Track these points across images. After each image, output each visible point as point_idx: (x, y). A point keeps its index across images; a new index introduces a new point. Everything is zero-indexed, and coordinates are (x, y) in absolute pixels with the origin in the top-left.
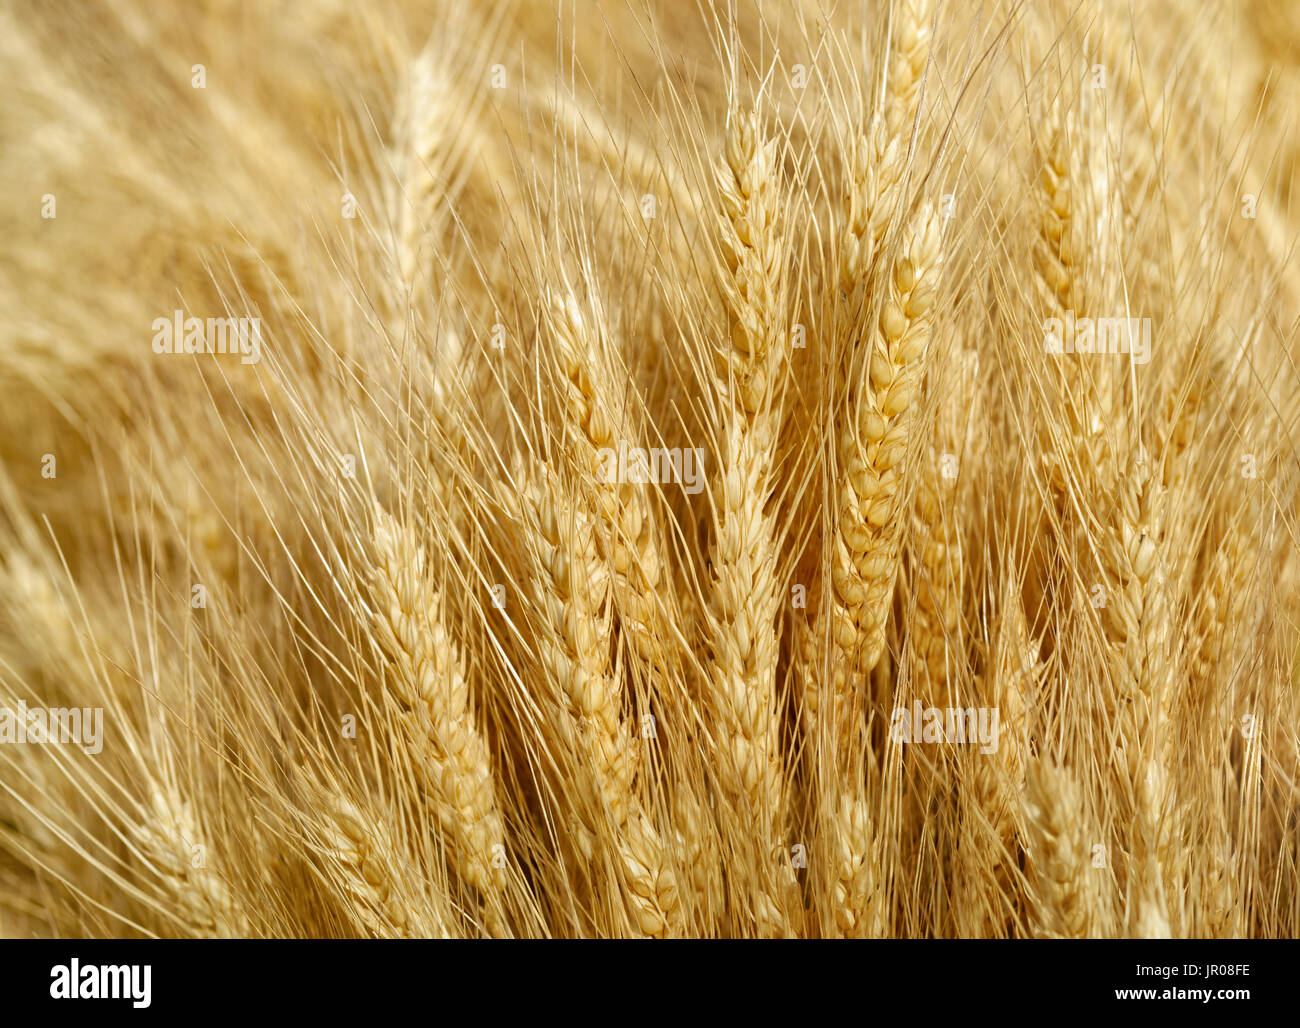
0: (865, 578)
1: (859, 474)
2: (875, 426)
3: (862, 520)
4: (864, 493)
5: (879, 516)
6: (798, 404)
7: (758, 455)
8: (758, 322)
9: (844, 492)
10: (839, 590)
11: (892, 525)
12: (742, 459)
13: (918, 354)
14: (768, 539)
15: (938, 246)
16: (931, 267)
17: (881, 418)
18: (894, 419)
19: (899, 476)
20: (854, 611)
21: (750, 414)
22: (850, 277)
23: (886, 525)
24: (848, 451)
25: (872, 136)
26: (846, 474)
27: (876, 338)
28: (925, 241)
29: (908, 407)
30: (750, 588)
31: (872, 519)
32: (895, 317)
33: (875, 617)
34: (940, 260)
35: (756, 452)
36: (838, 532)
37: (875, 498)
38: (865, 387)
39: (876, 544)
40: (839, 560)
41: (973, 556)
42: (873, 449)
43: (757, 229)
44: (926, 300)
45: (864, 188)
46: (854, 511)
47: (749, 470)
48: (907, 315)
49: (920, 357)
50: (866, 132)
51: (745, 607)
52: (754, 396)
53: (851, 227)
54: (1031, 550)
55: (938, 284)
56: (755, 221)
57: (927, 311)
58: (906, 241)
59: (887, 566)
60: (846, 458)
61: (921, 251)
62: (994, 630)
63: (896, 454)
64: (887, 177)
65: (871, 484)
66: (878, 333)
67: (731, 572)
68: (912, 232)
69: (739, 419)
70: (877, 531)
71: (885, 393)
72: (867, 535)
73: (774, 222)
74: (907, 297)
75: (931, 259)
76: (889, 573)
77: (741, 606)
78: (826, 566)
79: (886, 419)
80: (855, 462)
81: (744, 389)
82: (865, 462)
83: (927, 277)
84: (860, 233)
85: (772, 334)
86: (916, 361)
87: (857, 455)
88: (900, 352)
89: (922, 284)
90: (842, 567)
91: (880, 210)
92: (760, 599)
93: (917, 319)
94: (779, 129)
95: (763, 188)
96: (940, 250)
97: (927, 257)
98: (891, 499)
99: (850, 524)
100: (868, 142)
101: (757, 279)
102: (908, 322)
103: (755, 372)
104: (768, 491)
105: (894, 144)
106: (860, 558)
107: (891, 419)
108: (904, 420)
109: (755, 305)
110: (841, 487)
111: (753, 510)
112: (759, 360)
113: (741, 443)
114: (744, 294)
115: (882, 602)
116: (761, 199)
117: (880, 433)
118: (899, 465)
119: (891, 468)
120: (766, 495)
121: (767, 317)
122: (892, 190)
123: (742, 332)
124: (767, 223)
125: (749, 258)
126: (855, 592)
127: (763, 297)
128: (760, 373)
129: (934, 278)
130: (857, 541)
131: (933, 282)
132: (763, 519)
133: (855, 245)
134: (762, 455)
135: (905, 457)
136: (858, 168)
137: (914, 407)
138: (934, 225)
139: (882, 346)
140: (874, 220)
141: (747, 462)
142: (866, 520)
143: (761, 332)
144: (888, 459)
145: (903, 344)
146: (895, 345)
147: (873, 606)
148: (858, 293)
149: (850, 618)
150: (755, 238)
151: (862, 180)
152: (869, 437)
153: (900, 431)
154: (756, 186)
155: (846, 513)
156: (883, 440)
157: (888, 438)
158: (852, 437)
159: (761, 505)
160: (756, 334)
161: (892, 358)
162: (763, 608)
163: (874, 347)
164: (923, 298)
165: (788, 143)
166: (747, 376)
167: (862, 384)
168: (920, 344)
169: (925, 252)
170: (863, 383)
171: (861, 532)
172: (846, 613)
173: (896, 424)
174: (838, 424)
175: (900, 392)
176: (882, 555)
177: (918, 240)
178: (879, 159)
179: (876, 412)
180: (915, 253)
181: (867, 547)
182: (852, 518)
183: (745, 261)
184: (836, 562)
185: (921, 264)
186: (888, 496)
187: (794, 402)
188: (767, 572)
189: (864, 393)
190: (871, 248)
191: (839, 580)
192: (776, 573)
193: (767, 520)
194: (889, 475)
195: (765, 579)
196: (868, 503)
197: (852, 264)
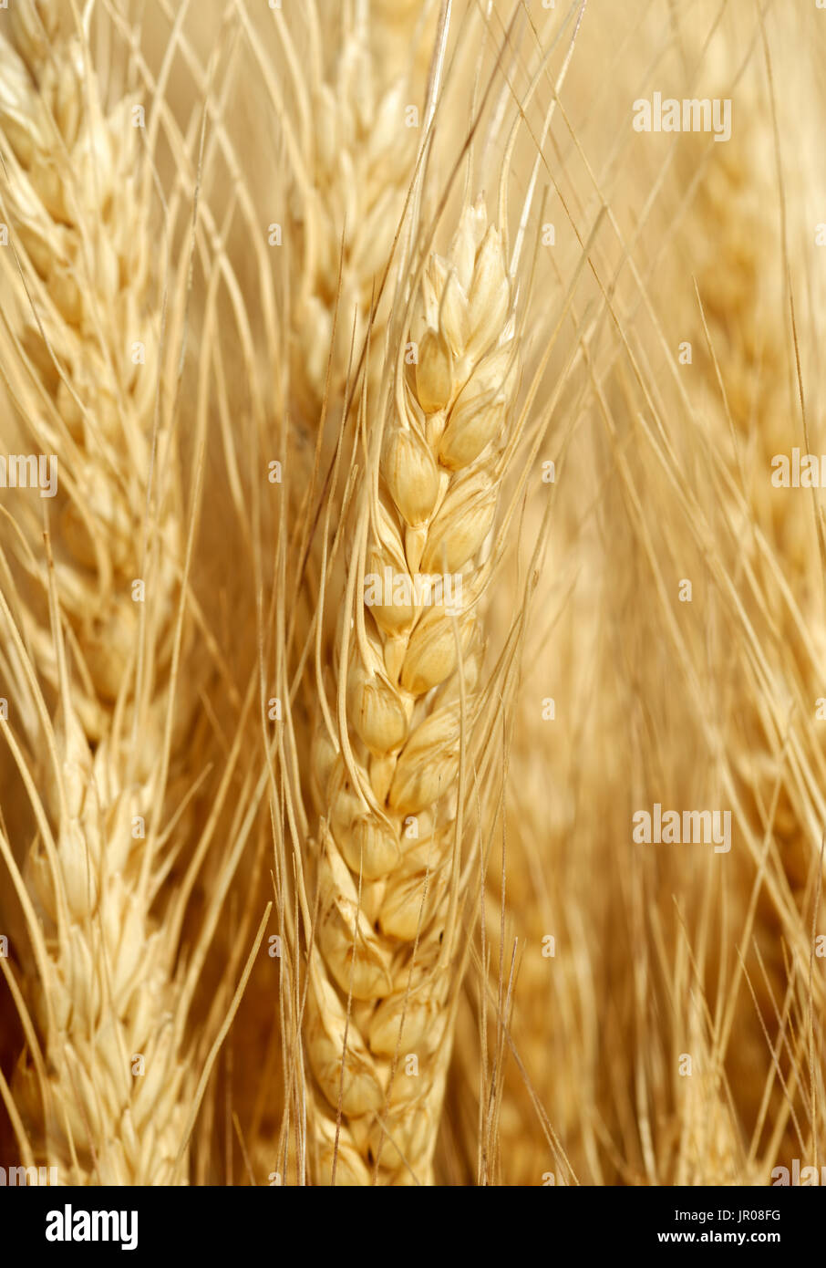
0: (378, 1057)
1: (355, 824)
2: (384, 717)
3: (367, 930)
4: (368, 868)
5: (406, 916)
6: (216, 679)
7: (128, 792)
8: (114, 500)
9: (323, 870)
10: (324, 1086)
11: (434, 936)
12: (91, 807)
13: (470, 551)
14: (161, 976)
15: (502, 303)
16: (490, 350)
17: (398, 700)
18: (427, 701)
19: (445, 826)
20: (360, 1130)
21: (107, 702)
22: (312, 393)
23: (423, 936)
24: (328, 775)
25: (344, 85)
26: (324, 828)
27: (374, 515)
28: (472, 293)
29: (455, 671)
30: (125, 1094)
31: (390, 925)
32: (415, 467)
33: (408, 1140)
34: (509, 334)
35: (122, 784)
36: (315, 956)
37: (394, 878)
38: (355, 630)
39: (403, 981)
40: (320, 1021)
41: (612, 977)
42: (382, 769)
43: (101, 296)
44: (483, 425)
45: (334, 200)
46: (347, 912)
47: (108, 829)
48: (443, 464)
49: (475, 557)
50: (331, 76)
51: (118, 1132)
52: (116, 664)
53: (308, 284)
54: (741, 964)
55: (509, 389)
56: (96, 282)
57: (486, 453)
58: (431, 294)
59: (428, 1028)
60: (323, 790)
61: (466, 314)
62: (666, 1150)
63: (435, 778)
64: (382, 172)
65: (381, 849)
66: (379, 508)
67: (81, 1056)
68: (442, 272)
69: (79, 710)
70: (404, 951)
71: (401, 641)
72: (379, 964)
73: (138, 281)
74: (438, 421)
75: (487, 334)
76: (434, 1039)
77: (108, 1130)
78: (291, 1034)
79: (407, 700)
80: (344, 800)
81: (91, 650)
82: (367, 796)
83: (482, 374)
84: (328, 296)
85: (149, 526)
86: (469, 567)
87: (348, 786)
88: (430, 547)
89: (472, 391)
90: (327, 1037)
91: (371, 244)
92: (148, 1117)
93: (464, 472)
94: (140, 79)
95: (108, 209)
96: (510, 310)
97: (481, 327)
98: (429, 877)
99: (341, 940)
100: (337, 97)
101: (107, 406)
102: (444, 478)
103: (114, 611)
104: (155, 869)
105: (393, 102)
106: (367, 1013)
107: (419, 699)
108: (449, 701)
109: (104, 463)
110: (315, 858)
111: (123, 919)
112: (122, 583)
113: (88, 772)
114: (79, 438)
115: (420, 1109)
116: (104, 233)
117: (397, 733)
118: (443, 801)
119: (427, 808)
120: (151, 881)
121: (134, 492)
122: (393, 201)
123: (80, 525)
124: (123, 282)
125: (87, 363)
126: (358, 1091)
127: (121, 445)
128: (126, 613)
129: (498, 375)
130: (357, 975)
131: (496, 383)
132: (148, 934)
133: (321, 325)
134: (136, 793)
135: (456, 782)
136: (318, 157)
137: (470, 670)
138: (492, 255)
139: (389, 535)
140: (360, 266)
141: (102, 813)
142: (377, 927)
143: (124, 522)
144: (417, 790)
145: (437, 530)
146: (420, 532)
147: (401, 1118)
148: (333, 427)
149: (354, 1147)
150: (97, 315)
151: (326, 180)
152: (372, 742)
153: (441, 726)
154: (93, 200)
155: (330, 915)
156: (404, 746)
157: (417, 741)
158: (334, 744)
159: (140, 904)
160: (112, 529)
161: (415, 561)
162: (158, 1134)
163: (371, 539)
164: (476, 421)
165: (159, 107)
166: (97, 623)
167: (348, 623)
168: (475, 525)
169: (476, 318)
170: (351, 622)
171: (366, 956)
172: (344, 1135)
173: (430, 711)
174: (304, 714)
175: (435, 639)
176: (416, 1003)
177: (457, 291)
178: (363, 135)
179: (383, 686)
180: (453, 321)
181: (381, 989)
182: (344, 926)
183: (77, 366)
184: (313, 1027)
185: (468, 344)
186: (422, 874)
187: (205, 675)
188: (162, 1053)
189: (355, 645)
190: (356, 330)
191: (323, 1065)
192: (183, 1052)
193: (156, 937)
194: (419, 827)
195: (159, 1069)
196: (379, 889)
197: (316, 365)
